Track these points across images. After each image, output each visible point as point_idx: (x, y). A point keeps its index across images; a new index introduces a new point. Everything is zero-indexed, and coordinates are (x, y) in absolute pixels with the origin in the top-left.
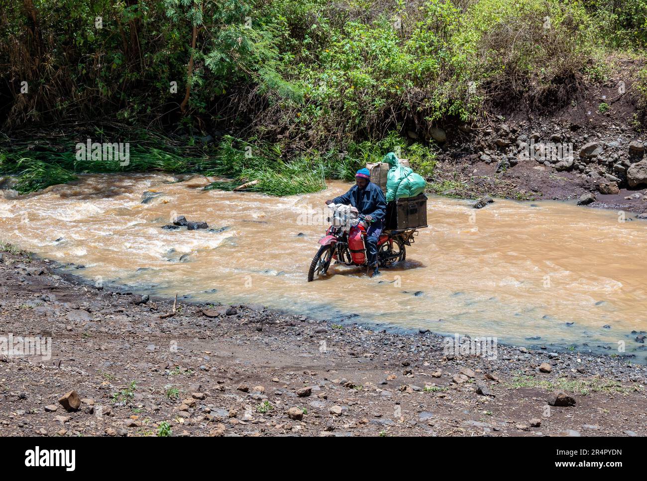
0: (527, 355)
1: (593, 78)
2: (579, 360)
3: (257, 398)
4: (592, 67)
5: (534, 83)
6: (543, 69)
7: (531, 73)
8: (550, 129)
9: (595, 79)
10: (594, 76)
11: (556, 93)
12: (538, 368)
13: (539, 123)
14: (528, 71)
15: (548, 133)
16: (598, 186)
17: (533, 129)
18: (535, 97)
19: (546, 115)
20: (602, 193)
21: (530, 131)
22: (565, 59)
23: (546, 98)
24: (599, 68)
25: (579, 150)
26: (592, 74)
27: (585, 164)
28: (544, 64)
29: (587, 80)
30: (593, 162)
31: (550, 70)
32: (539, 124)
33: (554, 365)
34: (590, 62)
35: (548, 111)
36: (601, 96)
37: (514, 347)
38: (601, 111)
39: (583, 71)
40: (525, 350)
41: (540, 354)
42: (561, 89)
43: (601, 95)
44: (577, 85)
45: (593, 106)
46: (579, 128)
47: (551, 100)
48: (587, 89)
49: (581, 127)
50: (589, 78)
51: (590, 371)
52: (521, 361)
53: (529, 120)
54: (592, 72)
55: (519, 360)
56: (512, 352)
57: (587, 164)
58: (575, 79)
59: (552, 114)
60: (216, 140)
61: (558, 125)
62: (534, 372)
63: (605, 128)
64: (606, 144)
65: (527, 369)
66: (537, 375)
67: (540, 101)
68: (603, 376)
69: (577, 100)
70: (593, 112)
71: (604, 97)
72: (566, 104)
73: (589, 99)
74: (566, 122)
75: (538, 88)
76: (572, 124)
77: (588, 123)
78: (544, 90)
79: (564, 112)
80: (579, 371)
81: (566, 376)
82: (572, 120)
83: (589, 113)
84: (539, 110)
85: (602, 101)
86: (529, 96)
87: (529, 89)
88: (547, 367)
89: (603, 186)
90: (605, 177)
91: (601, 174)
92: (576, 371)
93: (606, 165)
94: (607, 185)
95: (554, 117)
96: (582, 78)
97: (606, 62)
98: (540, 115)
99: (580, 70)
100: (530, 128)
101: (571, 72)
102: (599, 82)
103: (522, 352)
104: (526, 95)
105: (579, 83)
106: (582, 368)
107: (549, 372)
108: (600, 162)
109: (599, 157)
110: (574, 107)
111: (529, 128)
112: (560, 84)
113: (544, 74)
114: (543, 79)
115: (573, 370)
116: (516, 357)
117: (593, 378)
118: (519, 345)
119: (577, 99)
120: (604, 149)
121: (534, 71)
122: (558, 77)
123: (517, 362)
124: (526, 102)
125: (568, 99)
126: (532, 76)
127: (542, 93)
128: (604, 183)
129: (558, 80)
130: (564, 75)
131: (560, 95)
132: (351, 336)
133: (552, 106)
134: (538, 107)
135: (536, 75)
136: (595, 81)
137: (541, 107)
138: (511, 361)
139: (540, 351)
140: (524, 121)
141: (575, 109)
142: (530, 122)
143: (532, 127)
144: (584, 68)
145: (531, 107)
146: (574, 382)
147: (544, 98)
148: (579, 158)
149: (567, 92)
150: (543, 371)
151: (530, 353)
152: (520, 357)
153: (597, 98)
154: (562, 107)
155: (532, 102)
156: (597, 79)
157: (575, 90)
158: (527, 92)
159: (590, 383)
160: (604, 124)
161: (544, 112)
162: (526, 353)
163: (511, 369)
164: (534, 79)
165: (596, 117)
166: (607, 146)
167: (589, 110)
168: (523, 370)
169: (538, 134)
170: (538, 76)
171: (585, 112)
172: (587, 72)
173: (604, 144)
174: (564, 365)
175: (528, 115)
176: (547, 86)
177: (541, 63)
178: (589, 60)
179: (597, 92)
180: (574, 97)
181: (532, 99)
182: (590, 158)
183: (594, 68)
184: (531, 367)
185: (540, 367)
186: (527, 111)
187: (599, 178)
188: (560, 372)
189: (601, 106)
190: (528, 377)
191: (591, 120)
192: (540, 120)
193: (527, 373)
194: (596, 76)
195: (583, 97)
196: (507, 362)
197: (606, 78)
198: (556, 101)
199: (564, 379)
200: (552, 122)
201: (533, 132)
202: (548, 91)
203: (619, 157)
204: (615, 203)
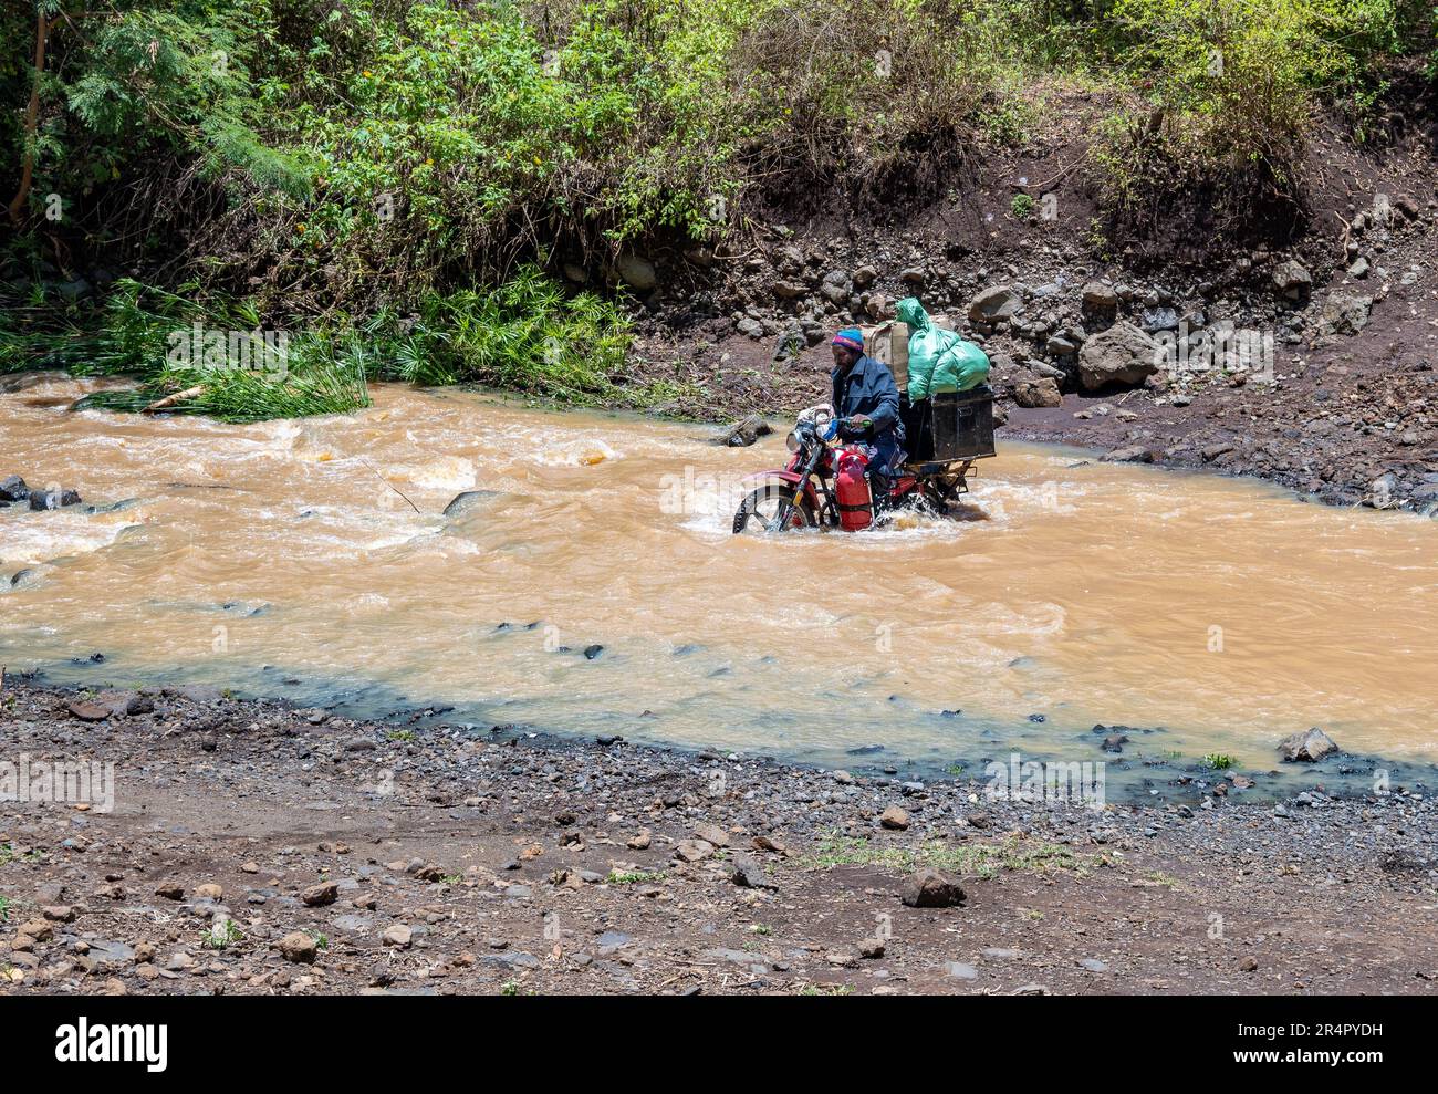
0: (851, 789)
1: (996, 137)
2: (973, 798)
3: (204, 913)
4: (995, 112)
5: (860, 150)
6: (880, 116)
7: (853, 125)
8: (899, 257)
9: (1002, 138)
10: (998, 131)
11: (913, 170)
12: (878, 818)
13: (873, 243)
14: (845, 120)
15: (896, 265)
16: (1013, 387)
17: (860, 256)
18: (862, 180)
19: (889, 223)
20: (1023, 404)
21: (852, 262)
22: (932, 91)
23: (889, 182)
24: (1010, 113)
25: (968, 305)
26: (995, 127)
27: (980, 337)
28: (884, 104)
29: (984, 141)
30: (1000, 332)
31: (897, 119)
32: (874, 245)
33: (914, 811)
34: (990, 98)
35: (894, 215)
36: (1016, 179)
37: (822, 771)
38: (1016, 213)
39: (972, 119)
40: (846, 777)
41: (881, 785)
42: (924, 163)
43: (1017, 173)
44: (961, 152)
45: (999, 200)
46: (967, 253)
47: (901, 189)
48: (983, 162)
49: (970, 252)
50: (987, 136)
51: (998, 822)
52: (838, 805)
53: (851, 235)
54: (996, 122)
55: (834, 802)
56: (817, 784)
57: (987, 337)
58: (954, 139)
59: (902, 221)
60: (100, 293)
61: (918, 246)
62: (869, 829)
63: (1027, 252)
64: (1031, 289)
65: (851, 822)
66: (877, 836)
67: (874, 190)
68: (1028, 833)
69: (960, 187)
70: (999, 217)
71: (1023, 181)
72: (935, 197)
73: (989, 186)
74: (936, 238)
75: (869, 160)
76: (949, 244)
77: (987, 241)
78: (884, 164)
79: (931, 217)
80: (972, 823)
81: (943, 837)
82: (949, 234)
83: (990, 219)
84: (873, 213)
85: (1020, 190)
86: (849, 179)
87: (849, 164)
88: (898, 814)
89: (1022, 388)
90: (1029, 368)
91: (1019, 360)
92: (966, 822)
93: (1030, 339)
94: (1032, 386)
95: (909, 229)
96: (970, 136)
97: (1027, 98)
98: (875, 224)
99: (966, 118)
100: (854, 255)
101: (945, 121)
102: (1011, 146)
103: (841, 782)
104: (841, 177)
105: (966, 150)
106: (981, 816)
107: (903, 828)
108: (1016, 332)
109: (1014, 320)
110: (953, 203)
111: (850, 254)
112: (922, 150)
113: (884, 127)
114: (880, 138)
115: (958, 821)
116: (827, 794)
117: (1007, 840)
119: (960, 185)
120: (1026, 302)
121: (861, 121)
122: (916, 134)
123: (829, 807)
124: (842, 193)
125: (941, 185)
126: (856, 131)
127: (880, 173)
128: (1025, 380)
129: (916, 141)
130: (929, 130)
131: (920, 175)
132: (433, 755)
133: (903, 202)
134: (869, 205)
135: (866, 129)
136: (1002, 144)
137: (878, 206)
138: (814, 804)
139: (883, 779)
140: (839, 239)
141: (958, 208)
142: (853, 240)
143: (856, 253)
144: (975, 113)
145: (854, 205)
146: (961, 850)
147: (885, 184)
148: (967, 323)
149: (938, 169)
150: (888, 825)
151: (858, 785)
152: (836, 795)
153: (1006, 183)
154: (927, 204)
155: (856, 194)
156: (1006, 139)
157: (955, 164)
158: (844, 169)
159: (999, 850)
160: (1024, 242)
161: (884, 218)
162: (848, 784)
163: (813, 823)
164: (860, 139)
165: (1004, 227)
166: (1031, 295)
167: (989, 211)
168: (843, 825)
169: (870, 269)
170: (869, 132)
171: (980, 215)
172: (982, 123)
173: (1025, 291)
174: (939, 811)
175: (846, 223)
176: (890, 156)
177: (875, 100)
178: (988, 94)
179: (1006, 169)
180: (955, 181)
181: (855, 186)
182: (994, 324)
183: (999, 114)
184: (862, 816)
185: (883, 817)
186: (846, 215)
187: (1014, 371)
188: (930, 827)
189: (1016, 201)
190: (854, 842)
191: (994, 234)
192: (876, 235)
193: (851, 833)
194: (1004, 130)
195: (975, 181)
196: (805, 807)
197: (1027, 137)
198: (912, 190)
199: (938, 843)
200: (905, 239)
201: (860, 264)
202: (894, 167)
203: (1060, 321)
204: (1052, 428)
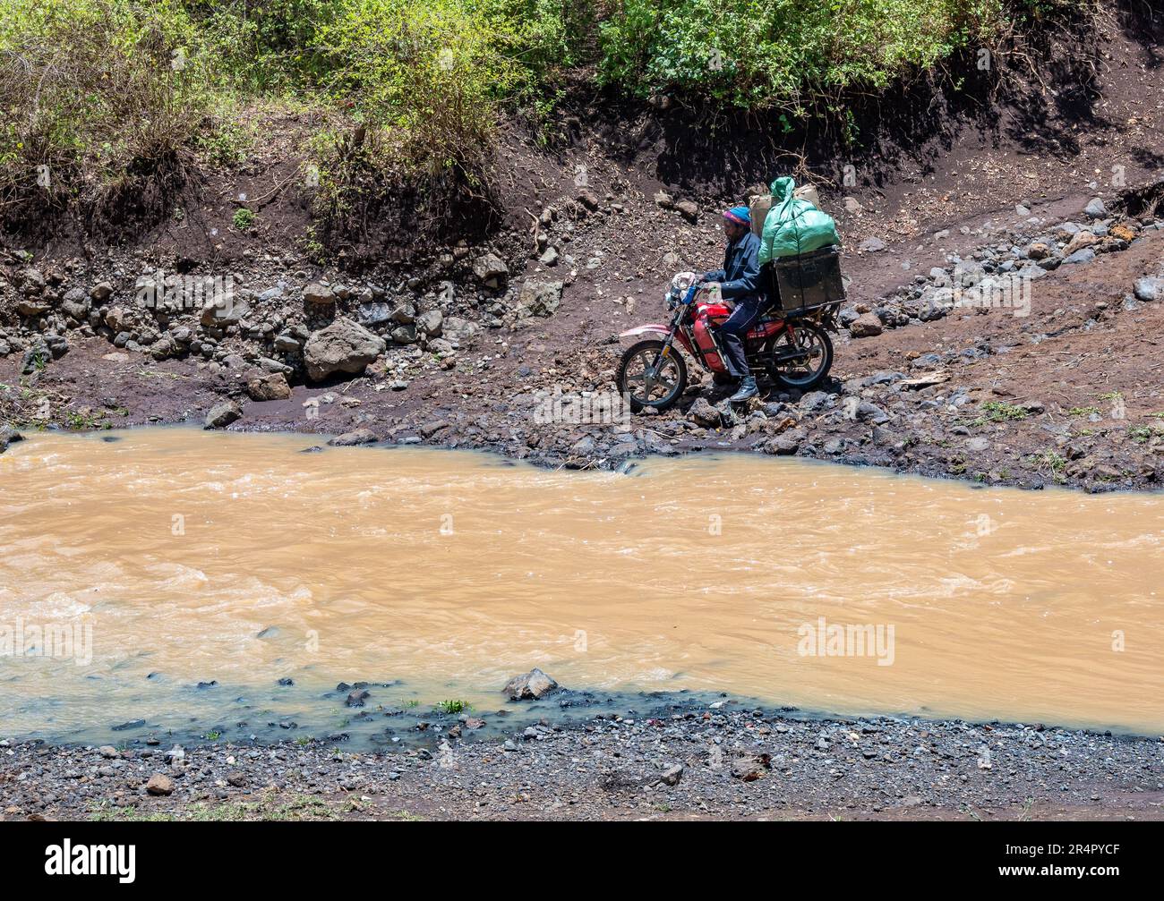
0: (117, 763)
1: (215, 158)
2: (231, 760)
4: (212, 135)
5: (90, 177)
6: (107, 145)
7: (82, 155)
8: (133, 272)
9: (221, 159)
10: (217, 153)
11: (140, 193)
12: (144, 786)
13: (107, 261)
14: (74, 151)
15: (130, 280)
16: (245, 384)
17: (96, 274)
18: (94, 204)
19: (121, 242)
20: (256, 398)
21: (89, 280)
22: (153, 120)
23: (119, 205)
24: (226, 136)
25: (199, 312)
26: (213, 149)
27: (213, 340)
28: (109, 134)
29: (204, 162)
30: (231, 335)
31: (122, 147)
32: (109, 263)
33: (177, 777)
34: (207, 123)
35: (127, 234)
36: (236, 195)
37: (89, 748)
38: (237, 225)
39: (192, 143)
40: (113, 752)
41: (145, 756)
42: (150, 185)
43: (237, 189)
44: (184, 173)
45: (221, 216)
46: (196, 265)
47: (130, 211)
48: (204, 181)
49: (198, 264)
50: (207, 158)
51: (255, 779)
52: (105, 778)
53: (86, 255)
54: (214, 145)
55: (101, 775)
56: (85, 760)
57: (219, 339)
58: (176, 162)
59: (133, 239)
61: (150, 261)
62: (136, 798)
63: (250, 261)
64: (256, 294)
65: (119, 793)
66: (144, 804)
67: (106, 213)
68: (283, 787)
69: (185, 206)
70: (222, 230)
71: (242, 197)
72: (162, 215)
73: (211, 203)
74: (166, 253)
75: (99, 185)
76: (178, 257)
77: (213, 253)
78: (113, 189)
79: (160, 234)
80: (231, 783)
81: (206, 798)
82: (177, 249)
83: (214, 232)
84: (106, 234)
85: (240, 205)
86: (82, 204)
87: (80, 190)
88: (163, 782)
89: (255, 384)
90: (259, 365)
91: (250, 358)
92: (225, 783)
93: (258, 339)
94: (263, 381)
95: (140, 246)
96: (191, 159)
97: (241, 122)
98: (108, 244)
99: (186, 143)
100: (91, 273)
101: (167, 146)
102: (229, 166)
103: (107, 757)
104: (74, 203)
105: (188, 171)
106: (239, 775)
107: (167, 793)
108: (245, 334)
109: (243, 323)
110: (179, 221)
111: (87, 273)
112: (147, 174)
113: (111, 155)
114: (108, 165)
115: (218, 782)
116: (95, 769)
117: (264, 795)
118: (99, 742)
119: (185, 204)
120: (252, 306)
121: (89, 151)
122: (141, 160)
123: (97, 781)
124: (76, 216)
125: (167, 205)
126: (85, 160)
127: (110, 197)
128: (256, 377)
129: (142, 166)
130: (153, 155)
131: (147, 197)
133: (133, 222)
134: (101, 227)
135: (94, 158)
136: (221, 164)
137: (110, 227)
138: (83, 780)
139: (147, 750)
140: (76, 259)
141: (184, 225)
142: (88, 259)
143: (93, 271)
144: (194, 138)
145: (87, 227)
146: (222, 809)
147: (115, 207)
148: (199, 328)
149: (164, 191)
150: (153, 792)
151: (123, 758)
152: (103, 769)
153: (227, 199)
154: (156, 223)
155: (89, 217)
156: (226, 160)
157: (179, 185)
158: (76, 195)
159: (257, 805)
160: (247, 252)
161: (116, 237)
162: (114, 758)
163: (83, 798)
164: (89, 166)
165: (228, 239)
166: (257, 299)
167: (213, 226)
168: (111, 796)
169: (107, 285)
170: (97, 160)
171: (205, 230)
172: (200, 146)
173: (251, 296)
174: (200, 775)
175: (81, 245)
176: (118, 181)
177: (100, 131)
178: (205, 120)
179: (226, 187)
180: (180, 200)
181: (87, 210)
182: (224, 328)
183: (216, 137)
184: (129, 786)
185: (148, 785)
186: (81, 238)
187: (246, 369)
188: (192, 791)
189: (237, 215)
190: (123, 811)
191: (219, 246)
192: (110, 253)
193: (119, 802)
194: (222, 152)
195: (198, 199)
196: (75, 783)
197: (243, 158)
198: (141, 210)
199: (201, 804)
200: (137, 256)
201: (97, 281)
202: (123, 191)
203: (285, 321)
204: (284, 418)
